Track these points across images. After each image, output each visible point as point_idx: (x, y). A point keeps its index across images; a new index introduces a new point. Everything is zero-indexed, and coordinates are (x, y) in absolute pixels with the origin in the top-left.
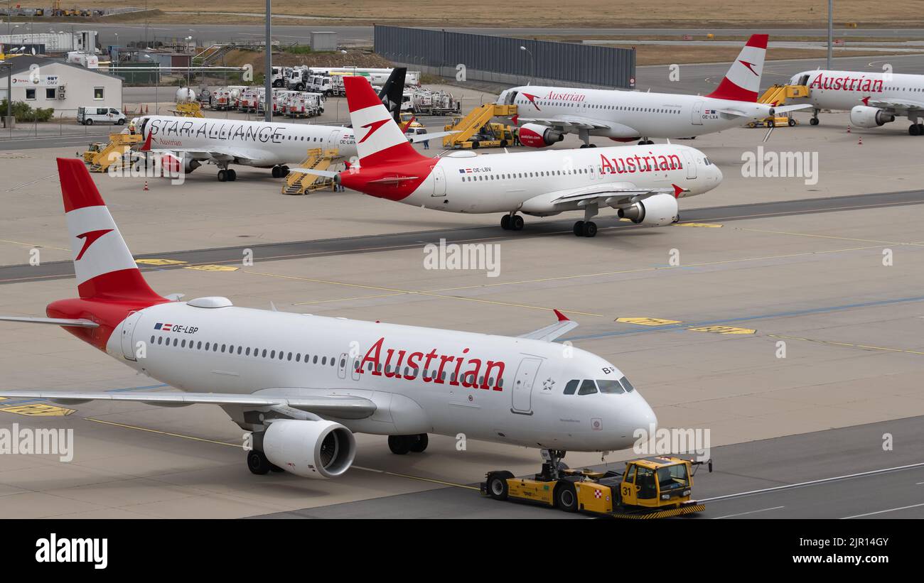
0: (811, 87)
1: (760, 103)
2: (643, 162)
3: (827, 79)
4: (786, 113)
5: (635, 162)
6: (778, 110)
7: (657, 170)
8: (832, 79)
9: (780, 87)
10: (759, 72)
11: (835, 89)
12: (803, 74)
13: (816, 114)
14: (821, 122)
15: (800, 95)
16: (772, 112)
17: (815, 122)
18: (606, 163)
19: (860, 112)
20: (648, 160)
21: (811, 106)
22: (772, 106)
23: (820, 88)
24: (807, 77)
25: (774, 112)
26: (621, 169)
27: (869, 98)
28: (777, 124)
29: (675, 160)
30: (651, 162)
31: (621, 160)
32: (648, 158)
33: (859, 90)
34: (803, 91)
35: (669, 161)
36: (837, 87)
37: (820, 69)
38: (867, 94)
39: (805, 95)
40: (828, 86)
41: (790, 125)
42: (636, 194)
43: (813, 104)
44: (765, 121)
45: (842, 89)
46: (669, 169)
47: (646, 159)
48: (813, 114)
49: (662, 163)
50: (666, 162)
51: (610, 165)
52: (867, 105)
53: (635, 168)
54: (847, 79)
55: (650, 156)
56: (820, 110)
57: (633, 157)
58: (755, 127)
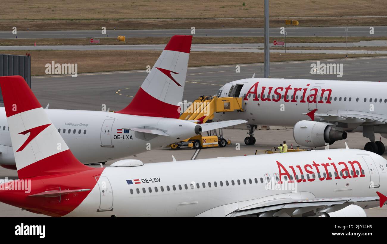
0: (245, 99)
1: (184, 119)
2: (322, 170)
3: (264, 88)
4: (215, 131)
5: (314, 170)
6: (206, 127)
7: (337, 178)
8: (271, 88)
9: (208, 99)
10: (182, 82)
11: (274, 100)
12: (235, 83)
13: (251, 132)
14: (258, 141)
15: (232, 109)
16: (198, 130)
17: (250, 142)
18: (283, 171)
19: (305, 127)
20: (328, 167)
21: (246, 122)
22: (199, 123)
23: (256, 99)
24: (240, 87)
25: (200, 129)
26: (300, 178)
27: (316, 110)
28: (204, 144)
29: (356, 166)
30: (331, 169)
31: (298, 167)
32: (328, 164)
33: (303, 101)
34: (235, 104)
35: (350, 169)
36: (276, 98)
37: (255, 77)
38: (313, 106)
39: (239, 109)
40: (266, 97)
41: (220, 146)
42: (330, 204)
43: (248, 120)
44: (190, 141)
45: (282, 100)
46: (350, 177)
47: (326, 166)
48: (248, 131)
49: (343, 170)
50: (347, 169)
51: (287, 173)
52: (313, 119)
53: (314, 176)
54: (288, 88)
55: (330, 162)
56: (256, 126)
57: (311, 164)
58: (178, 149)
